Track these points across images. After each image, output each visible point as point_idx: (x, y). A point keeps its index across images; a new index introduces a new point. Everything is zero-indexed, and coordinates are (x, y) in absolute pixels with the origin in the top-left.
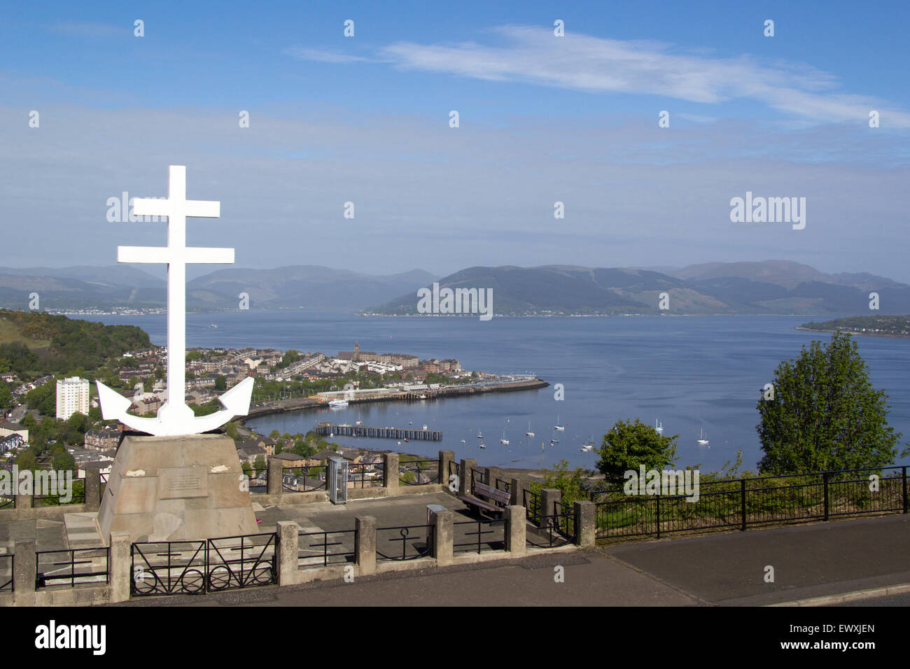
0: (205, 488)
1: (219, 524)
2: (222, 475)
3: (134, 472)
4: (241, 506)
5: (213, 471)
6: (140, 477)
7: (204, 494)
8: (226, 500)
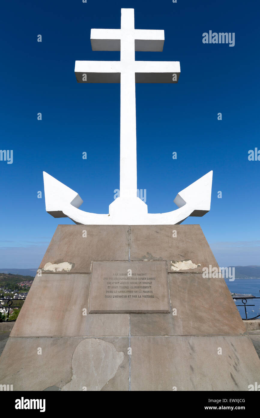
0: (163, 297)
1: (192, 368)
2: (188, 275)
3: (56, 266)
4: (227, 334)
5: (174, 269)
6: (64, 273)
7: (163, 307)
8: (200, 319)
